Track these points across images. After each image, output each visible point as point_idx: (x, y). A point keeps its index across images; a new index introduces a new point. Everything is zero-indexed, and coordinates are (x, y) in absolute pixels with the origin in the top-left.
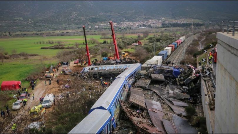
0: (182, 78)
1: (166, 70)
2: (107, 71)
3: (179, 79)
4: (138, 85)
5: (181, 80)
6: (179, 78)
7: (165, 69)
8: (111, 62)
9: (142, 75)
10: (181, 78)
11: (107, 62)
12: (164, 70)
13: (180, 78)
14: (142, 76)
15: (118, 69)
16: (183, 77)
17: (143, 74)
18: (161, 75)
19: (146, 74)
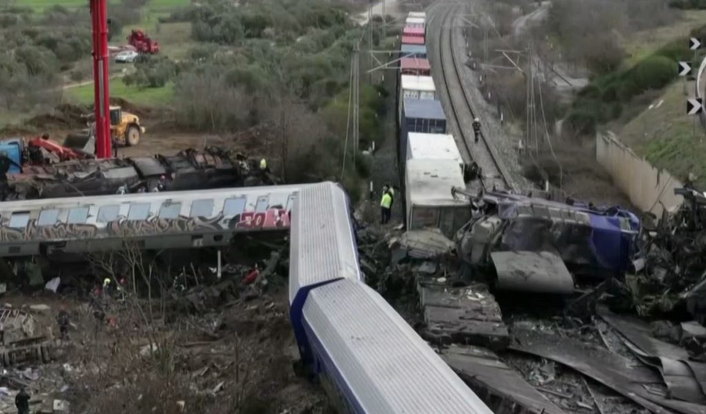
0: (661, 274)
1: (557, 225)
2: (101, 236)
3: (644, 280)
4: (455, 329)
5: (655, 288)
6: (642, 271)
7: (555, 220)
8: (106, 175)
9: (418, 261)
10: (656, 270)
11: (82, 175)
12: (549, 224)
13: (647, 271)
14: (424, 268)
15: (181, 223)
16: (664, 265)
17: (432, 253)
18: (548, 259)
19: (446, 255)
